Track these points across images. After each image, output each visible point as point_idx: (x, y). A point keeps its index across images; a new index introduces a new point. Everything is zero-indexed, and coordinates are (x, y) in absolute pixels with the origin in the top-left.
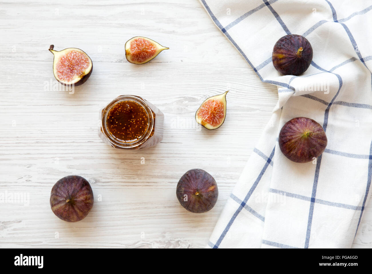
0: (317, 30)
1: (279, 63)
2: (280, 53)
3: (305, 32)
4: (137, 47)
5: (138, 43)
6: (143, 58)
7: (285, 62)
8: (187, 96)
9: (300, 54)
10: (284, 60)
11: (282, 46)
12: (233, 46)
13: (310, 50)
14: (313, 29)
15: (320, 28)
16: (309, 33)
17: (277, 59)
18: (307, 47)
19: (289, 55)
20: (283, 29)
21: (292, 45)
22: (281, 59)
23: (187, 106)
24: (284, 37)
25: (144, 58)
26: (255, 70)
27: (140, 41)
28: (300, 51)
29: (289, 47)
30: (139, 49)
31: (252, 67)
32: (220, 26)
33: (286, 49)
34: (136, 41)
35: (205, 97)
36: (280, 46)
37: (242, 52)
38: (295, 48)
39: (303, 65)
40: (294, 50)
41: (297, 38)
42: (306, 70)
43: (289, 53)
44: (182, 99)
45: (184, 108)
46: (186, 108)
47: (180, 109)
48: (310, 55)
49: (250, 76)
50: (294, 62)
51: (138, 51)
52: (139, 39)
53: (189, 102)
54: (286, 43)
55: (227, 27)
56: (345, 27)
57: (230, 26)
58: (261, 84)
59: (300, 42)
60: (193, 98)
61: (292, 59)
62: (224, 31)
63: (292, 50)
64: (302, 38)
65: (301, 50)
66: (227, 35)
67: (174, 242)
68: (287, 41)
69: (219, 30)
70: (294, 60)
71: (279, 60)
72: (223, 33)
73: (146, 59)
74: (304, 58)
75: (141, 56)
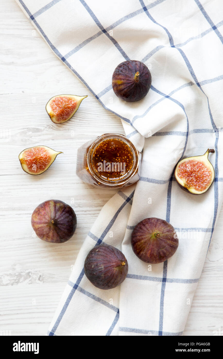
0: (154, 55)
1: (119, 89)
2: (119, 79)
3: (143, 58)
4: (57, 106)
5: (57, 102)
6: (66, 115)
7: (124, 88)
8: (30, 127)
9: (137, 79)
10: (123, 85)
11: (120, 72)
12: (74, 75)
13: (148, 75)
14: (151, 54)
15: (157, 53)
16: (148, 59)
17: (117, 85)
18: (144, 71)
19: (128, 80)
20: (122, 56)
21: (129, 71)
22: (120, 85)
23: (32, 137)
24: (122, 63)
25: (68, 114)
26: (97, 98)
27: (58, 100)
28: (136, 76)
29: (127, 73)
30: (60, 108)
31: (93, 94)
32: (59, 55)
33: (124, 75)
34: (54, 101)
35: (49, 126)
36: (118, 72)
37: (83, 80)
38: (133, 73)
39: (142, 90)
40: (131, 75)
41: (135, 63)
42: (146, 94)
43: (127, 79)
44: (26, 130)
45: (28, 139)
46: (30, 139)
47: (24, 140)
48: (147, 79)
49: (92, 103)
50: (132, 87)
51: (61, 110)
52: (56, 98)
53: (33, 133)
54: (124, 68)
55: (66, 56)
56: (181, 52)
57: (69, 54)
58: (104, 111)
59: (138, 67)
60: (37, 129)
61: (130, 84)
62: (63, 59)
63: (130, 76)
64: (139, 64)
65: (137, 74)
66: (66, 64)
67: (24, 273)
68: (125, 67)
69: (59, 59)
70: (132, 85)
71: (118, 86)
72: (63, 61)
73: (70, 115)
74: (142, 83)
75: (64, 114)
